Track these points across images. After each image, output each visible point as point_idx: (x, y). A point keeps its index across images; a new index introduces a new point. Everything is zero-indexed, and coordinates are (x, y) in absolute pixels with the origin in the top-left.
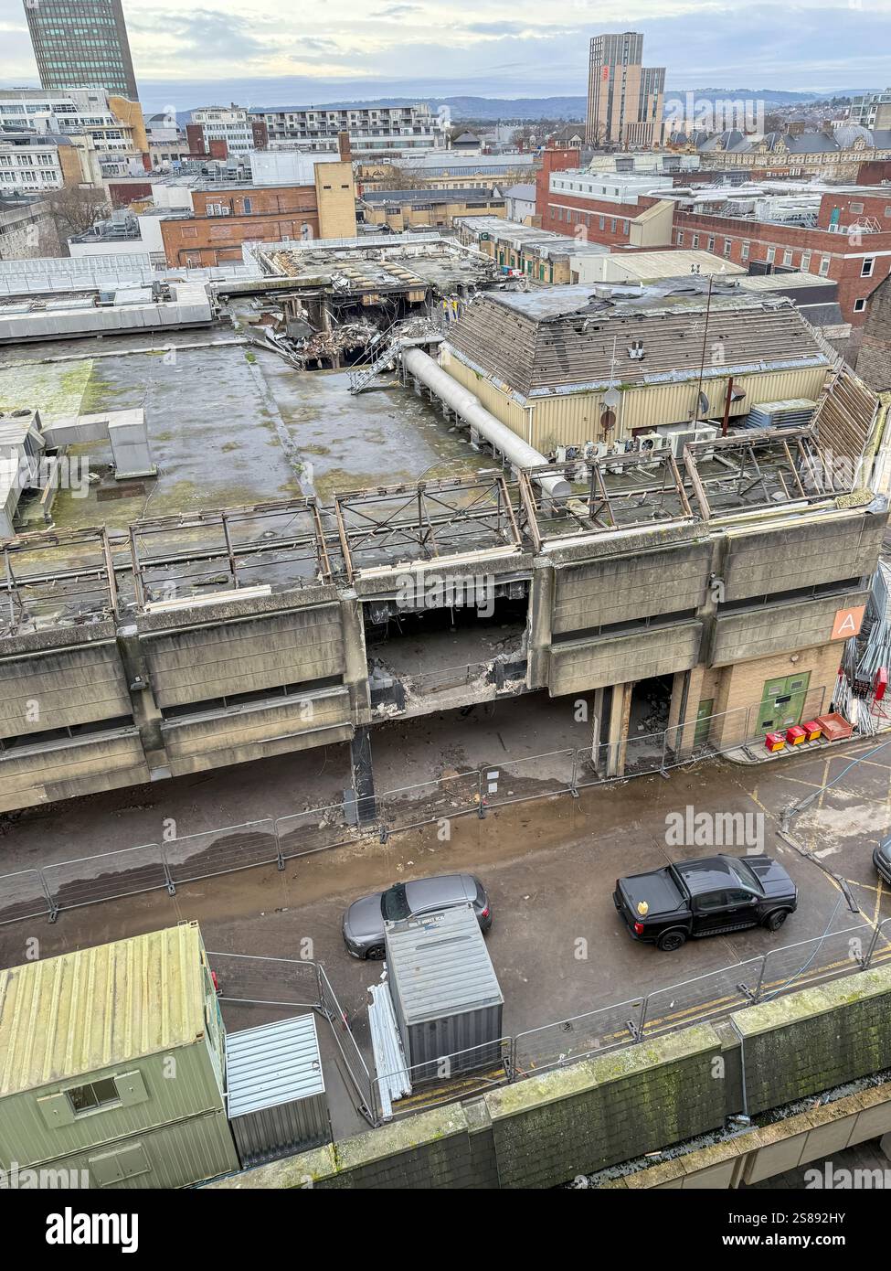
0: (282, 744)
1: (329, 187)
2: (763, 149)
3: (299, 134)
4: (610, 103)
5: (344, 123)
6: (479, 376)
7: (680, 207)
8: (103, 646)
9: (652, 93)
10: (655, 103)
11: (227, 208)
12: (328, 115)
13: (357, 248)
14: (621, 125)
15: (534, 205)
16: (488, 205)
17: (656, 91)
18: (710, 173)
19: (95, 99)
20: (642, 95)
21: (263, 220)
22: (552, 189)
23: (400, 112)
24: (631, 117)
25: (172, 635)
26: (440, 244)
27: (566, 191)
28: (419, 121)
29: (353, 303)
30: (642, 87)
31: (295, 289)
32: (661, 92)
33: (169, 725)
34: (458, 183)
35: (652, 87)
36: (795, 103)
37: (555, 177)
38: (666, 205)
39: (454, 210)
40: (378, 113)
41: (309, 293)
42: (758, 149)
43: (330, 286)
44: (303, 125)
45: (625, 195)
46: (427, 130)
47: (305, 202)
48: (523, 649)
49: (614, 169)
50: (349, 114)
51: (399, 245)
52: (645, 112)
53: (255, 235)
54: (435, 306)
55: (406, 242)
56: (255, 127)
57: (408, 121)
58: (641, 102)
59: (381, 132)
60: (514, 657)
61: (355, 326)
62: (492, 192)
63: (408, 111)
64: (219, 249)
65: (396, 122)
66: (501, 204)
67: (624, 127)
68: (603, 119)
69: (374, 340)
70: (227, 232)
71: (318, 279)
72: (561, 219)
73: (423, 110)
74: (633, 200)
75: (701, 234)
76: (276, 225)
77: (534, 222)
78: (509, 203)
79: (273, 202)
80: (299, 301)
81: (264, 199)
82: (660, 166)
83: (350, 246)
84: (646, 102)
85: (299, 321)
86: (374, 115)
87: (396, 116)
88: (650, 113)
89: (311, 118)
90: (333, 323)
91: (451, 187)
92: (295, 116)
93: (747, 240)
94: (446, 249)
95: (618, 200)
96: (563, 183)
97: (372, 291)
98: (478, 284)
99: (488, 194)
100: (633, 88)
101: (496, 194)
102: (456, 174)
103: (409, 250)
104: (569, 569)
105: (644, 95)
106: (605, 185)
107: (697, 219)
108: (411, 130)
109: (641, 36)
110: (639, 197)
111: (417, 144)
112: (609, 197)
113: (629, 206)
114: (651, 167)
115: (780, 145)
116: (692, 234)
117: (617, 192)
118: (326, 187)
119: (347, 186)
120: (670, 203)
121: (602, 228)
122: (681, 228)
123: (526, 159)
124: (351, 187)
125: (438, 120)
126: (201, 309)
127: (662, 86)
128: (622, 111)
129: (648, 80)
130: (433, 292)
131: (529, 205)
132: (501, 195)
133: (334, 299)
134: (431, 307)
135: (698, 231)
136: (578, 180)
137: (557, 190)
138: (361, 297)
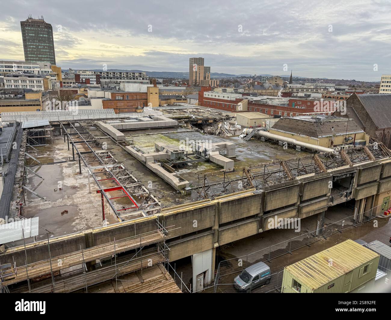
0: (317, 211)
2: (247, 88)
3: (106, 78)
4: (196, 74)
5: (121, 76)
7: (250, 101)
8: (298, 185)
9: (207, 73)
10: (208, 75)
11: (122, 98)
12: (116, 73)
14: (199, 80)
15: (198, 100)
16: (182, 100)
17: (208, 72)
18: (247, 94)
19: (47, 66)
20: (204, 73)
21: (133, 101)
22: (204, 96)
23: (138, 74)
24: (202, 78)
25: (308, 182)
27: (210, 97)
28: (144, 77)
29: (195, 123)
30: (204, 71)
31: (182, 119)
32: (210, 73)
33: (301, 205)
35: (207, 72)
36: (232, 77)
37: (205, 93)
38: (246, 101)
39: (173, 101)
40: (131, 74)
42: (245, 88)
43: (191, 118)
44: (108, 76)
45: (231, 98)
46: (146, 79)
47: (144, 97)
48: (350, 189)
49: (222, 92)
50: (122, 74)
52: (205, 77)
53: (130, 105)
56: (97, 76)
57: (140, 76)
58: (204, 75)
59: (132, 79)
60: (348, 191)
62: (181, 96)
63: (140, 73)
64: (119, 109)
65: (137, 76)
66: (186, 100)
68: (194, 78)
70: (122, 104)
71: (188, 116)
72: (208, 104)
73: (145, 74)
74: (234, 99)
75: (257, 108)
76: (136, 103)
77: (199, 105)
78: (188, 100)
79: (135, 96)
81: (132, 95)
82: (233, 91)
84: (206, 75)
86: (130, 74)
87: (137, 75)
88: (207, 78)
89: (110, 74)
91: (166, 95)
92: (105, 73)
93: (273, 110)
95: (229, 99)
96: (207, 94)
99: (181, 97)
100: (202, 72)
101: (183, 97)
102: (167, 91)
104: (363, 169)
105: (205, 73)
106: (224, 96)
107: (256, 104)
108: (141, 79)
109: (204, 59)
110: (236, 99)
111: (143, 83)
112: (226, 98)
113: (233, 101)
114: (231, 91)
115: (251, 87)
116: (254, 108)
117: (228, 97)
118: (151, 93)
119: (157, 93)
120: (247, 100)
121: (224, 106)
122: (251, 107)
123: (184, 88)
124: (158, 94)
125: (148, 76)
126: (175, 122)
127: (210, 71)
128: (199, 77)
129: (206, 69)
130: (215, 120)
131: (196, 100)
132: (185, 97)
133: (192, 121)
134: (215, 124)
135: (256, 107)
136: (214, 94)
137: (207, 96)
138: (198, 121)
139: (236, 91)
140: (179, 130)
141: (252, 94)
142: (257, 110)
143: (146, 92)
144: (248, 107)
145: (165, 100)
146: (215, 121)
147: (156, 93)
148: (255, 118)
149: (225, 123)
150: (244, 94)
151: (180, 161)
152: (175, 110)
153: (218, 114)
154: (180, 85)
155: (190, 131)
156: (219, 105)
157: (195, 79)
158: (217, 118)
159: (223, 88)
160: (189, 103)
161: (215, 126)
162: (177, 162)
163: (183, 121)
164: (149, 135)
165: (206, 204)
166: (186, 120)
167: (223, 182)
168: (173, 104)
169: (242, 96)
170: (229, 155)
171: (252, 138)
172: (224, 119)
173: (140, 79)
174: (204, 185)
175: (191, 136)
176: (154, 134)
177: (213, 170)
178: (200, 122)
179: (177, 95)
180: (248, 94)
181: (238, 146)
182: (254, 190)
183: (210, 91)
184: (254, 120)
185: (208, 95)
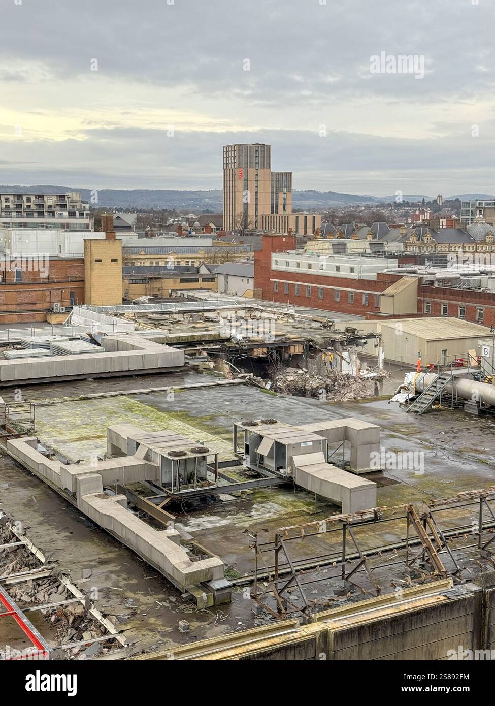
1: (100, 261)
2: (413, 239)
7: (424, 282)
9: (281, 191)
10: (285, 199)
14: (256, 216)
15: (252, 281)
16: (200, 280)
17: (285, 190)
18: (415, 257)
20: (272, 193)
22: (274, 267)
23: (55, 198)
24: (265, 210)
27: (292, 269)
28: (73, 207)
29: (244, 356)
30: (272, 187)
31: (199, 343)
32: (289, 190)
34: (155, 261)
35: (281, 187)
36: (364, 203)
37: (275, 257)
38: (410, 281)
39: (169, 285)
40: (33, 198)
42: (408, 239)
43: (229, 340)
45: (360, 272)
46: (81, 215)
47: (74, 273)
49: (331, 251)
52: (277, 206)
54: (312, 357)
57: (63, 206)
58: (272, 199)
59: (35, 215)
62: (198, 269)
65: (50, 207)
66: (213, 280)
67: (259, 218)
68: (240, 210)
71: (219, 335)
72: (287, 292)
73: (76, 197)
74: (372, 276)
75: (450, 305)
76: (47, 293)
77: (255, 296)
78: (221, 279)
84: (277, 198)
86: (29, 200)
87: (51, 201)
88: (281, 208)
91: (147, 264)
95: (355, 276)
96: (281, 261)
97: (260, 345)
99: (194, 271)
100: (265, 188)
101: (204, 270)
102: (151, 253)
105: (274, 193)
106: (338, 264)
107: (444, 291)
108: (66, 214)
109: (269, 147)
110: (378, 274)
111: (71, 226)
112: (345, 274)
113: (369, 282)
114: (362, 251)
115: (428, 237)
116: (440, 304)
117: (352, 270)
118: (96, 261)
119: (116, 260)
120: (414, 279)
121: (338, 300)
122: (427, 299)
123: (208, 242)
124: (120, 261)
125: (87, 206)
126: (177, 355)
127: (290, 187)
128: (257, 205)
129: (277, 181)
130: (311, 346)
131: (245, 280)
132: (209, 270)
133: (232, 351)
134: (309, 359)
135: (446, 302)
136: (305, 260)
137: (281, 267)
138: (252, 350)
139: (376, 249)
140: (190, 383)
141: (430, 258)
142: (450, 312)
143: (80, 256)
144: (419, 302)
145: (144, 281)
146: (311, 348)
147: (113, 260)
148: (442, 337)
149: (345, 354)
150: (403, 259)
151: (193, 487)
152: (176, 313)
153: (319, 325)
154: (194, 233)
155: (225, 385)
156: (321, 297)
157: (242, 210)
158: (318, 338)
159: (336, 241)
160: (223, 291)
161: (309, 365)
162: (182, 491)
163: (204, 350)
164: (87, 398)
165: (282, 639)
166: (212, 347)
167: (341, 558)
168: (171, 295)
169: (397, 265)
170: (358, 463)
171: (434, 403)
172: (342, 343)
173: (61, 216)
174: (276, 571)
175: (231, 400)
176: (106, 397)
177: (307, 517)
178: (259, 353)
179: (183, 264)
180: (418, 260)
181: (388, 432)
182: (446, 585)
183: (294, 252)
184: (439, 344)
185: (287, 264)
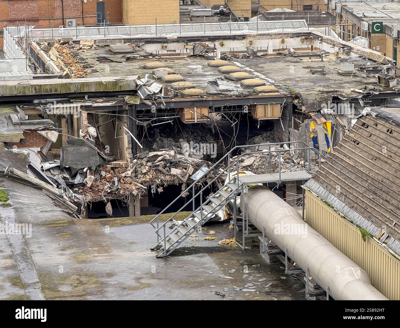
6: (366, 236)
13: (179, 40)
26: (308, 37)
29: (168, 119)
41: (100, 103)
43: (134, 93)
51: (243, 37)
53: (24, 16)
54: (297, 127)
55: (254, 32)
61: (169, 154)
69: (199, 175)
71: (116, 83)
80: (85, 114)
83: (169, 36)
85: (82, 143)
90: (134, 148)
94: (317, 44)
97: (199, 102)
98: (366, 97)
103: (260, 44)
130: (295, 107)
134: (292, 130)
178: (194, 116)
